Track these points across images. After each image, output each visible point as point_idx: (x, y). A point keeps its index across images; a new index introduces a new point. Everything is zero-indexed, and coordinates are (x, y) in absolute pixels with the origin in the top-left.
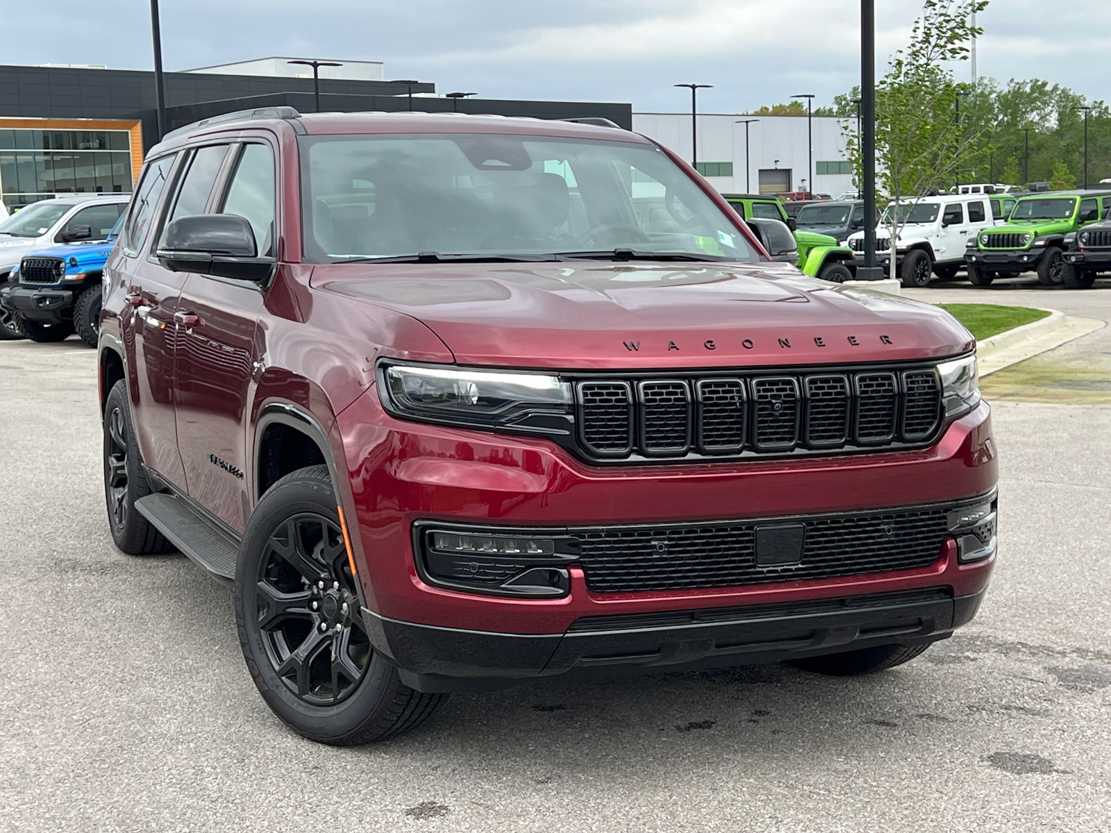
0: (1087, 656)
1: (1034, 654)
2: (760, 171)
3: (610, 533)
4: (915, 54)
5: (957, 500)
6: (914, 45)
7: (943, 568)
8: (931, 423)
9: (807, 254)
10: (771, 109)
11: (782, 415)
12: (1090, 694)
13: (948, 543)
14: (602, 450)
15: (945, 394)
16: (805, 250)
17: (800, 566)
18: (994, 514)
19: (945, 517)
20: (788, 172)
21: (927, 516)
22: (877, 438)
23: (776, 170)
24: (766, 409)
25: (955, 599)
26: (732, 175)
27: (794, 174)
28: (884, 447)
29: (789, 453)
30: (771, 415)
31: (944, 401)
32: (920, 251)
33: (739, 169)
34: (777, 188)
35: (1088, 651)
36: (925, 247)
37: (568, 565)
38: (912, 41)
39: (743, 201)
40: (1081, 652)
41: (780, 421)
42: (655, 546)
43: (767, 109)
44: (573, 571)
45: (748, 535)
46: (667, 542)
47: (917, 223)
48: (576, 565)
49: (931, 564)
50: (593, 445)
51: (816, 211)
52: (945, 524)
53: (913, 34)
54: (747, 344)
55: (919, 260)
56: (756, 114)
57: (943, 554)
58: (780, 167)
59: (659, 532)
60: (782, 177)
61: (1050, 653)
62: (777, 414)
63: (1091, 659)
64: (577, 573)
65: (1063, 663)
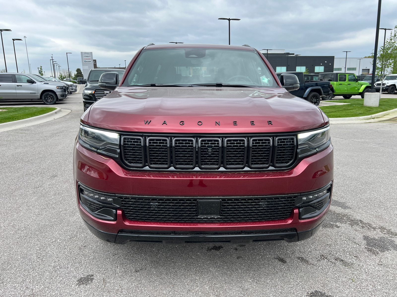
0: (384, 231)
1: (363, 227)
2: (362, 69)
3: (133, 198)
4: (391, 40)
5: (301, 193)
6: (391, 37)
7: (290, 222)
8: (291, 160)
9: (361, 86)
10: (367, 57)
11: (212, 154)
12: (376, 255)
13: (295, 211)
14: (132, 165)
15: (299, 147)
16: (361, 85)
17: (219, 217)
18: (329, 194)
19: (294, 200)
20: (369, 70)
21: (284, 200)
22: (261, 166)
23: (366, 69)
24: (205, 152)
25: (298, 232)
26: (356, 70)
27: (370, 70)
28: (264, 169)
29: (216, 170)
30: (207, 154)
31: (298, 150)
32: (393, 86)
33: (357, 69)
34: (366, 73)
35: (385, 229)
36: (394, 85)
37: (117, 209)
38: (390, 37)
39: (346, 74)
40: (382, 229)
41: (211, 157)
42: (152, 205)
43: (366, 57)
44: (118, 211)
45: (194, 203)
46: (157, 204)
47: (393, 80)
48: (119, 209)
49: (286, 219)
50: (128, 162)
51: (369, 77)
52: (294, 203)
53: (391, 35)
54: (200, 124)
55: (392, 88)
56: (364, 58)
57: (291, 215)
58: (367, 69)
59: (153, 199)
60: (367, 71)
61: (370, 228)
62: (210, 154)
63: (385, 234)
64: (119, 212)
65: (372, 234)
